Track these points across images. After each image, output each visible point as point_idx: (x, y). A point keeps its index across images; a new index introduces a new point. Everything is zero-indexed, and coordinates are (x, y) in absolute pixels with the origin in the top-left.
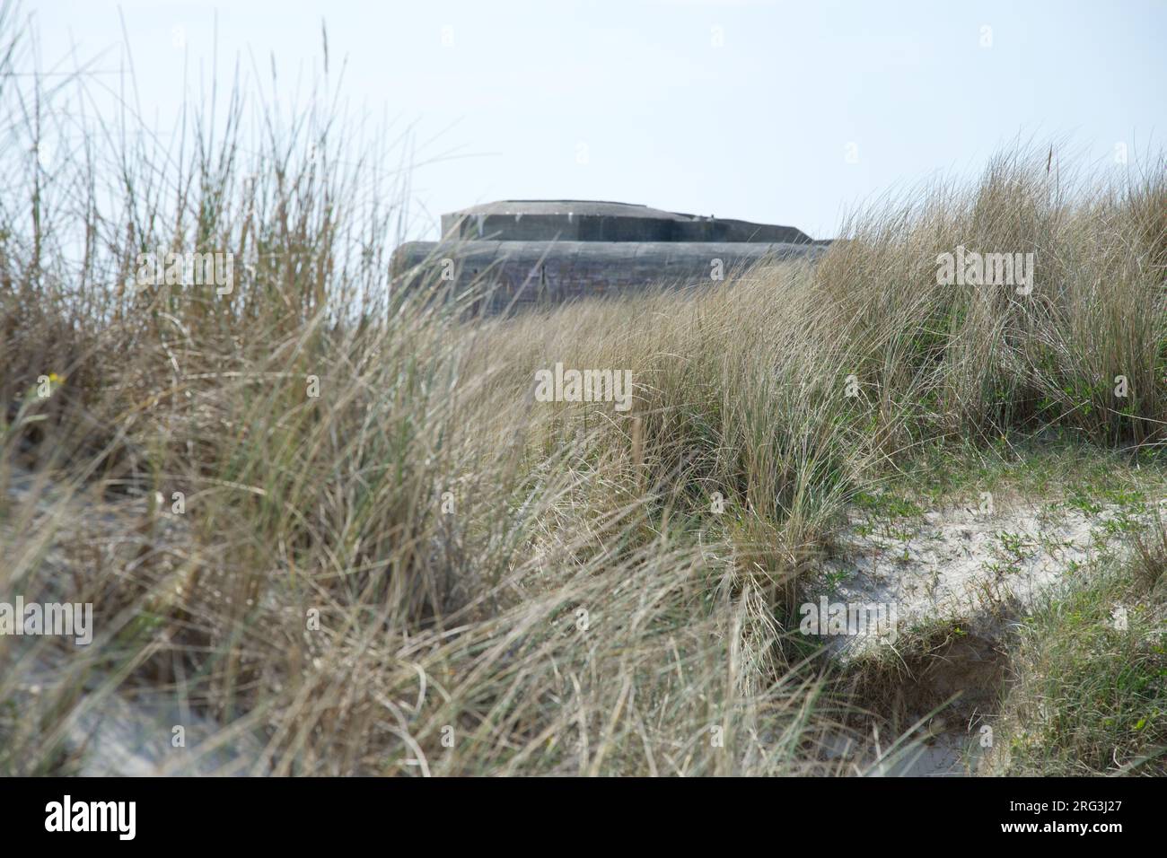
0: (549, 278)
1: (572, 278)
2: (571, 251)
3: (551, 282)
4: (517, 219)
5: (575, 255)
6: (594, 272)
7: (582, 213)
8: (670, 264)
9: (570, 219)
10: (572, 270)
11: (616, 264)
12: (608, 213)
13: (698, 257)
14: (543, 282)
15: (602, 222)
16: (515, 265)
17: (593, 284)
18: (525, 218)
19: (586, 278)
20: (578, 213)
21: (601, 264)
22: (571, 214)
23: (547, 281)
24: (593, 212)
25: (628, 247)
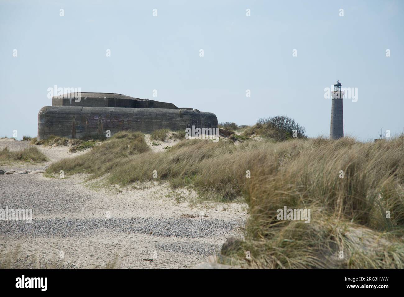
0: (102, 119)
1: (111, 120)
2: (110, 110)
3: (103, 121)
4: (85, 99)
5: (112, 112)
6: (119, 117)
7: (109, 97)
8: (146, 115)
9: (105, 99)
10: (111, 117)
11: (127, 115)
12: (118, 98)
13: (156, 113)
14: (100, 120)
15: (116, 100)
16: (89, 115)
17: (119, 122)
18: (88, 99)
19: (116, 120)
20: (108, 98)
21: (122, 115)
22: (105, 98)
23: (101, 120)
24: (112, 97)
25: (131, 109)
